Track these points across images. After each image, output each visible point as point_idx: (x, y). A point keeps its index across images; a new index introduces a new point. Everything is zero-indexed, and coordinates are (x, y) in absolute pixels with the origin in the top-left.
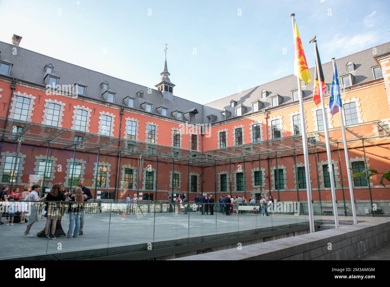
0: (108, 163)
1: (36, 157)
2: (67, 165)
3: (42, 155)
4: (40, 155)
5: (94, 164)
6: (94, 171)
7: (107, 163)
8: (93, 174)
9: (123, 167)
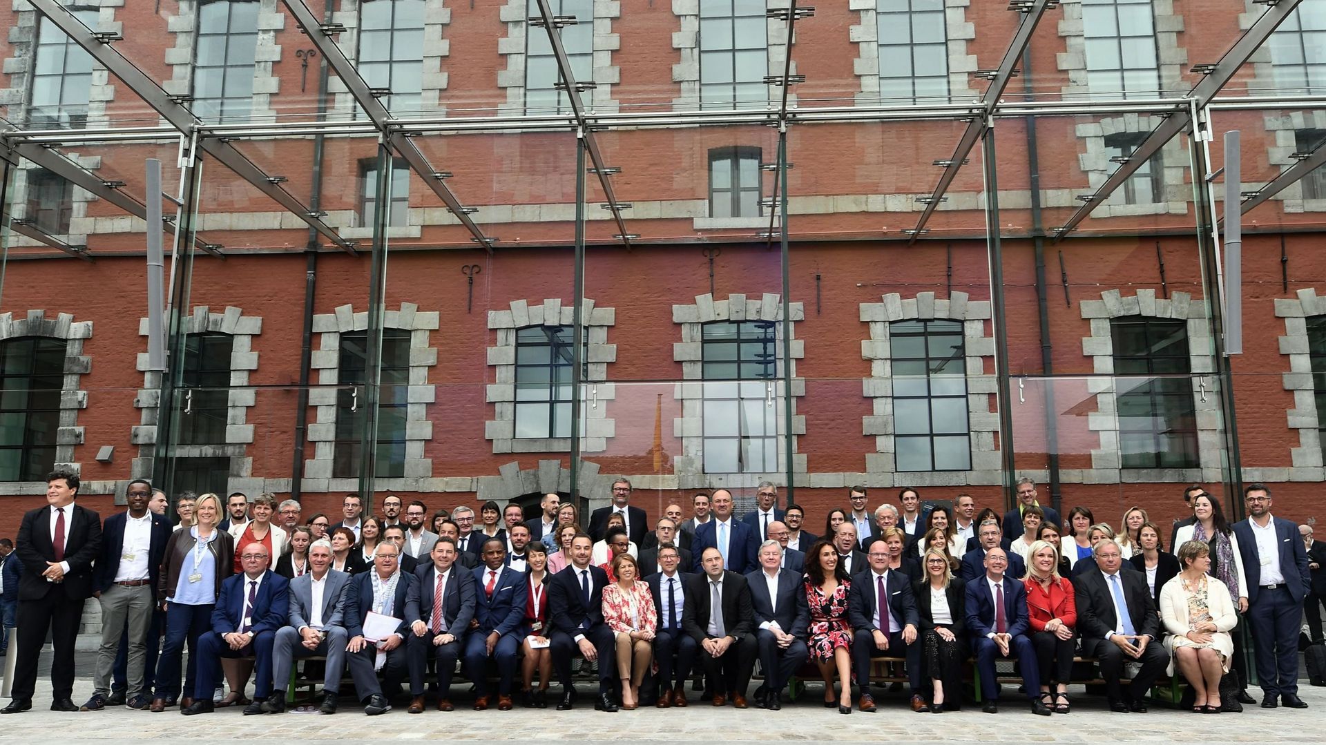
0: (964, 296)
1: (491, 314)
2: (680, 340)
3: (523, 302)
4: (511, 303)
5: (864, 318)
6: (870, 360)
7: (960, 296)
8: (865, 381)
9: (1088, 308)
